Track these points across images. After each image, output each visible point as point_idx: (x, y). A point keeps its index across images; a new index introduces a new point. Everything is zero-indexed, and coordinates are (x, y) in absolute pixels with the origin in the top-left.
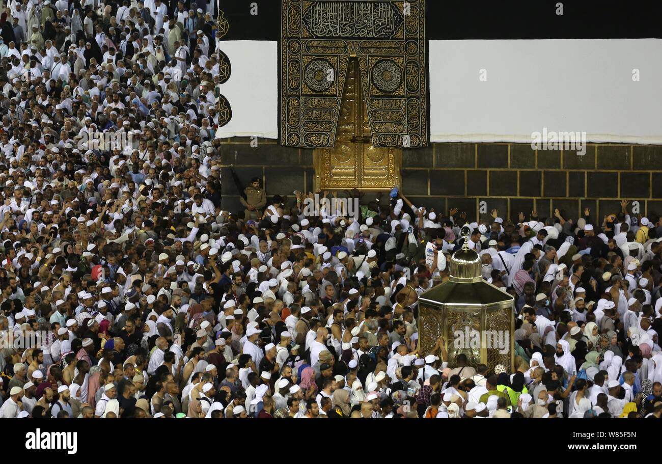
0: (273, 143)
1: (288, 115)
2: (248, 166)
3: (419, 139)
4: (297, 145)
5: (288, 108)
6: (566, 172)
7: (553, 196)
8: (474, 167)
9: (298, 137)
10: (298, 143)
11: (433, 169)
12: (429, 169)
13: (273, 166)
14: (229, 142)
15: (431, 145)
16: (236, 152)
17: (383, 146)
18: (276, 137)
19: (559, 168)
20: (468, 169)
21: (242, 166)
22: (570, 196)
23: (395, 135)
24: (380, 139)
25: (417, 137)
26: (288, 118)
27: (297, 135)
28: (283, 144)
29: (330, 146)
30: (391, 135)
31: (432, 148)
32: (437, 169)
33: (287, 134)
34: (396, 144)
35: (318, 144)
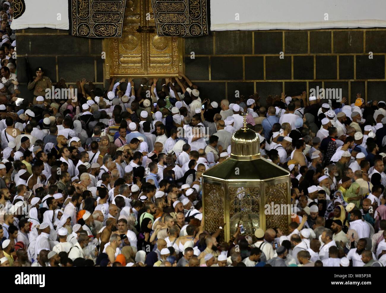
0: (65, 34)
1: (78, 7)
2: (42, 55)
3: (200, 28)
4: (87, 35)
6: (336, 56)
7: (324, 79)
8: (251, 53)
9: (88, 28)
10: (88, 34)
11: (214, 56)
12: (209, 56)
13: (65, 55)
15: (211, 33)
16: (30, 43)
17: (167, 35)
18: (67, 28)
19: (330, 52)
20: (246, 55)
21: (36, 56)
22: (340, 79)
23: (178, 25)
24: (164, 29)
25: (198, 26)
26: (78, 10)
27: (87, 26)
28: (74, 34)
29: (118, 36)
30: (175, 24)
31: (213, 37)
32: (218, 56)
33: (78, 25)
34: (179, 33)
35: (107, 34)
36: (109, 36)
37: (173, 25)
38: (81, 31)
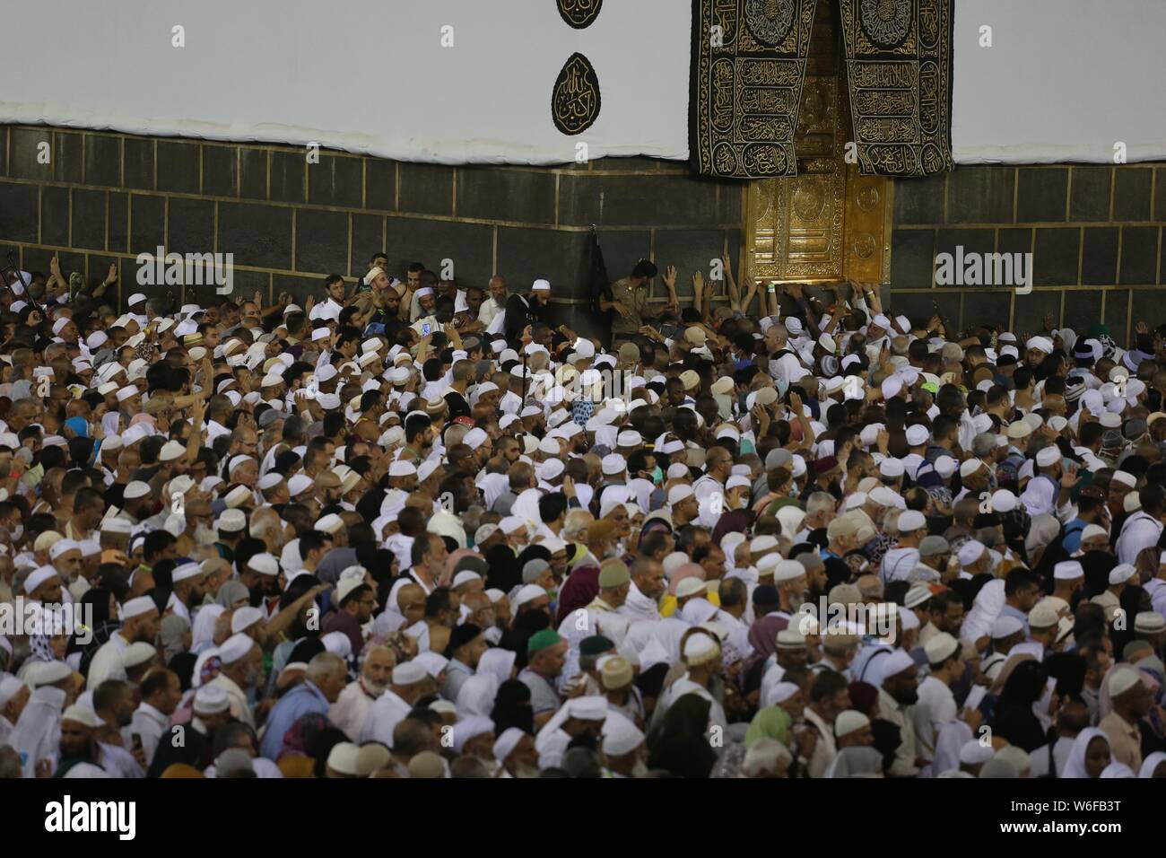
1: (714, 102)
2: (623, 228)
3: (939, 154)
5: (713, 87)
6: (1158, 228)
7: (1134, 284)
8: (1012, 222)
9: (732, 153)
11: (945, 227)
12: (937, 227)
13: (670, 227)
14: (590, 172)
15: (954, 168)
16: (602, 196)
18: (684, 154)
19: (1148, 218)
20: (1001, 226)
21: (609, 228)
23: (899, 147)
24: (873, 158)
25: (936, 151)
26: (713, 109)
28: (705, 170)
29: (791, 174)
30: (891, 146)
31: (944, 180)
32: (951, 227)
33: (713, 146)
34: (902, 167)
35: (770, 170)
36: (774, 174)
37: (888, 147)
38: (721, 163)
